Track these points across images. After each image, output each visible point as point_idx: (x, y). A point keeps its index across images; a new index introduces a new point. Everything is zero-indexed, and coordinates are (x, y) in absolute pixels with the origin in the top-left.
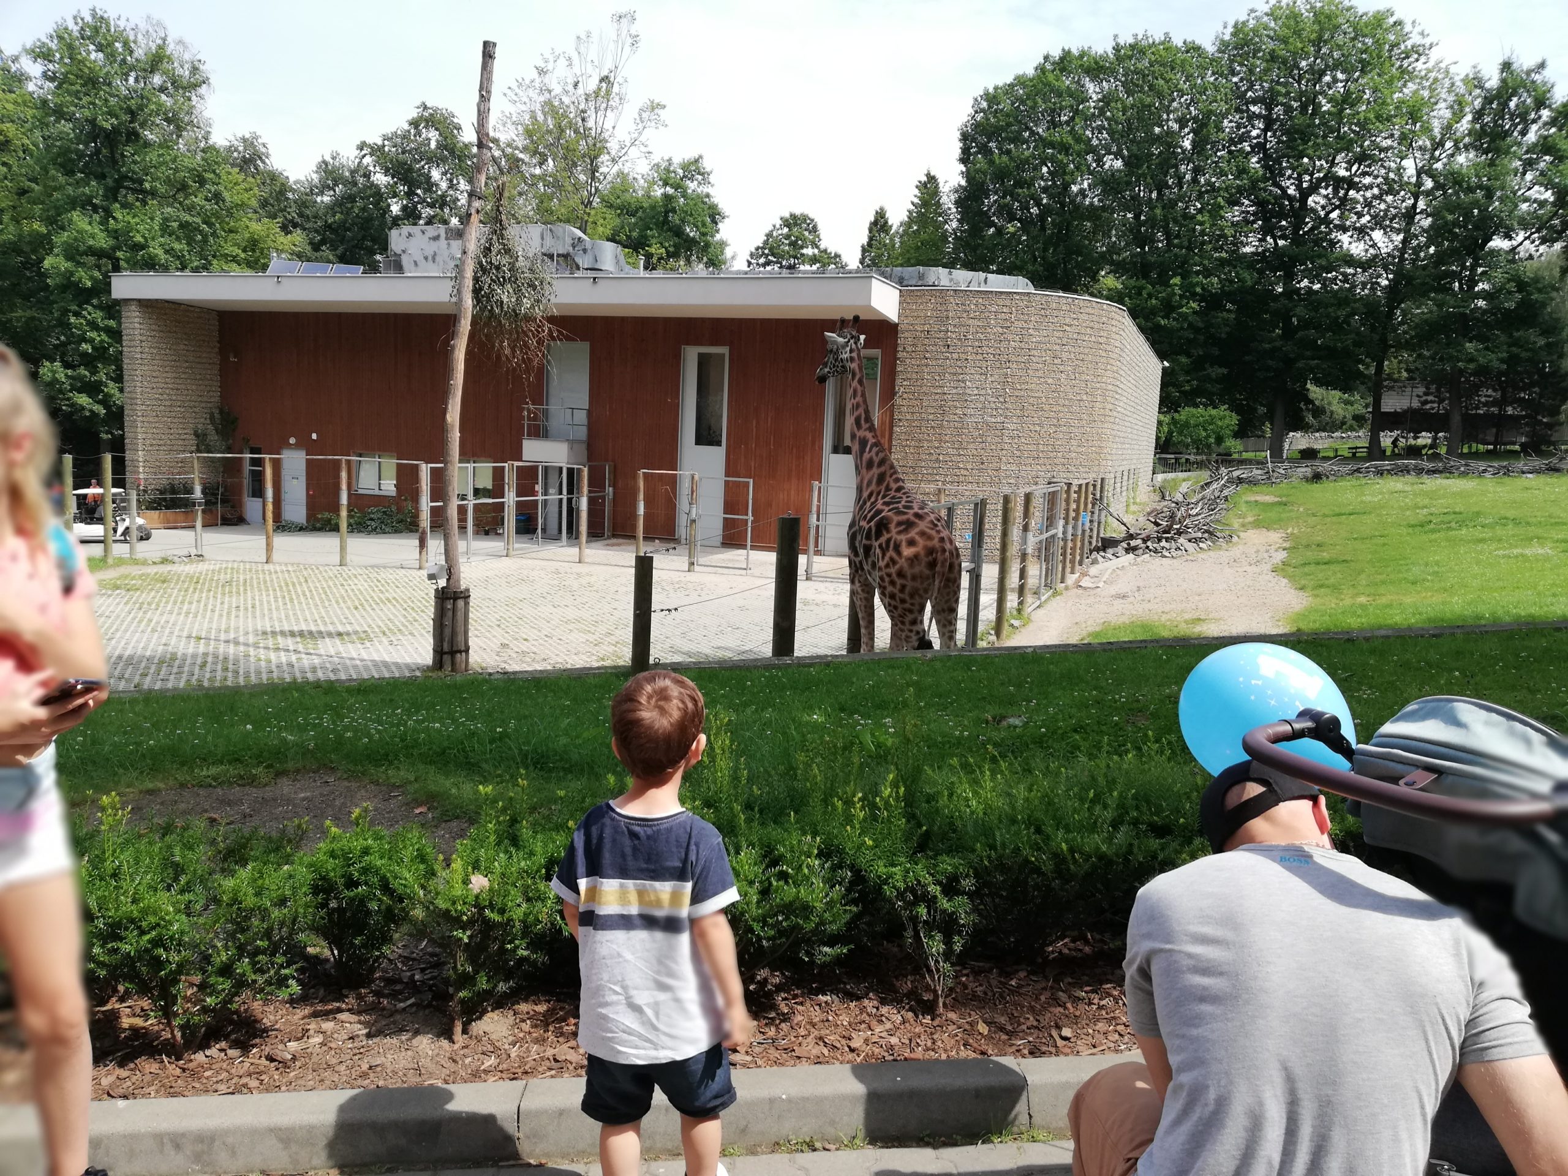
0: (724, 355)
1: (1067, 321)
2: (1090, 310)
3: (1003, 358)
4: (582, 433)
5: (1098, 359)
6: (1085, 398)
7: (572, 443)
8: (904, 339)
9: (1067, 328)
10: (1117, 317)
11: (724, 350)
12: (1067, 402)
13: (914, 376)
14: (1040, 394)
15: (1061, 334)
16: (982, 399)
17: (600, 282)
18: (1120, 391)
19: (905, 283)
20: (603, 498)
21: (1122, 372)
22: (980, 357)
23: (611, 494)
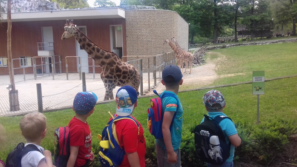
0: (85, 28)
1: (164, 16)
2: (169, 13)
3: (150, 25)
4: (52, 48)
5: (172, 24)
6: (169, 33)
7: (50, 51)
8: (127, 22)
9: (164, 18)
10: (175, 14)
11: (85, 27)
12: (165, 34)
13: (130, 30)
14: (159, 33)
15: (163, 19)
16: (146, 35)
17: (53, 12)
18: (177, 31)
19: (126, 9)
20: (59, 64)
21: (177, 27)
22: (145, 25)
23: (61, 63)
